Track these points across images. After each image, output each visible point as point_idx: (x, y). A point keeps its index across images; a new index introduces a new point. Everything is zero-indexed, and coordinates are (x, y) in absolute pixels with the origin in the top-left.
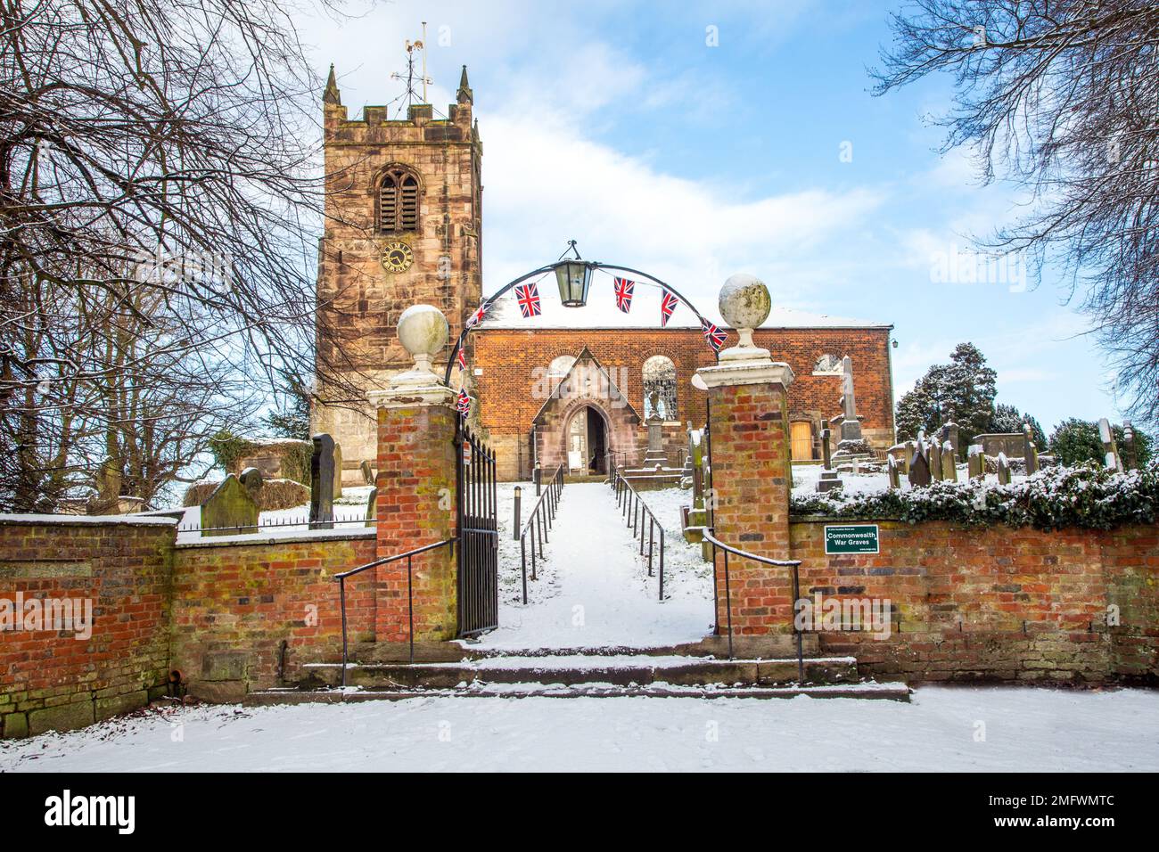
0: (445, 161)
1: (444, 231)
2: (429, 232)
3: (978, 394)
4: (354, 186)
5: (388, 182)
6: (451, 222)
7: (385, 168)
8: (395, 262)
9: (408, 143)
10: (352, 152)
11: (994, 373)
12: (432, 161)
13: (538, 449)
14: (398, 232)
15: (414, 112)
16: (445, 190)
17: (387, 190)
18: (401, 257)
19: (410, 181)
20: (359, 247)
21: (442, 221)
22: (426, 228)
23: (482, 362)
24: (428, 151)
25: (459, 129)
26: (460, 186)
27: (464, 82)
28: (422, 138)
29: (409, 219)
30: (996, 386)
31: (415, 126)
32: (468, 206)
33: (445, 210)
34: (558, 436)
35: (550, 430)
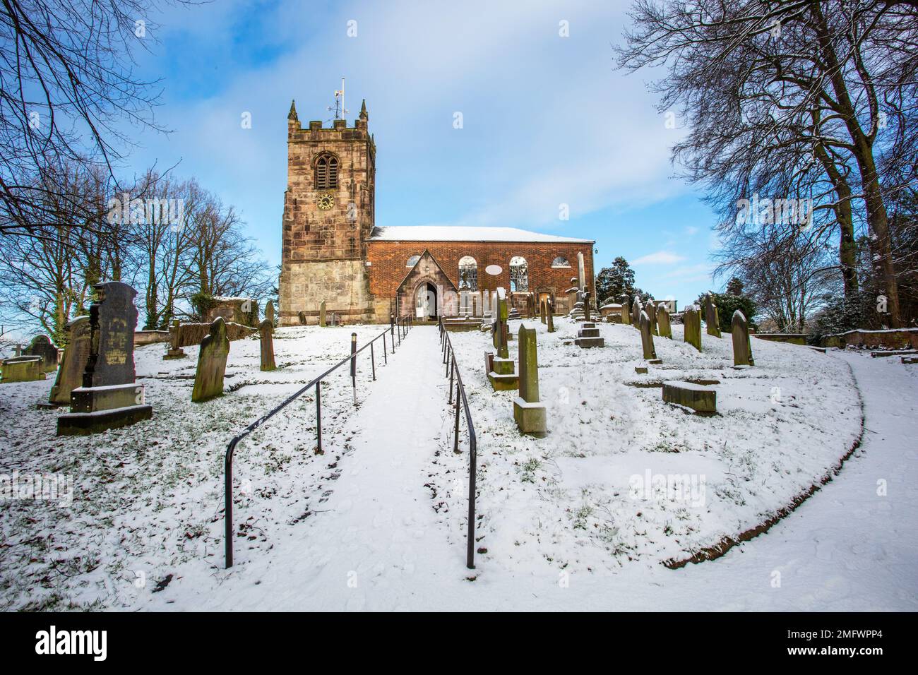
0: (353, 150)
1: (351, 188)
2: (343, 188)
3: (626, 282)
4: (303, 163)
5: (322, 162)
6: (355, 183)
7: (320, 154)
8: (325, 204)
9: (333, 141)
10: (303, 145)
11: (634, 272)
12: (345, 150)
13: (399, 306)
14: (327, 188)
15: (337, 124)
16: (352, 165)
17: (321, 166)
18: (328, 201)
19: (334, 161)
20: (305, 196)
21: (350, 183)
22: (342, 186)
23: (370, 258)
24: (344, 144)
25: (360, 133)
26: (360, 163)
27: (364, 108)
28: (340, 138)
29: (333, 182)
30: (634, 278)
31: (337, 131)
32: (364, 174)
33: (352, 176)
34: (411, 299)
35: (406, 295)
